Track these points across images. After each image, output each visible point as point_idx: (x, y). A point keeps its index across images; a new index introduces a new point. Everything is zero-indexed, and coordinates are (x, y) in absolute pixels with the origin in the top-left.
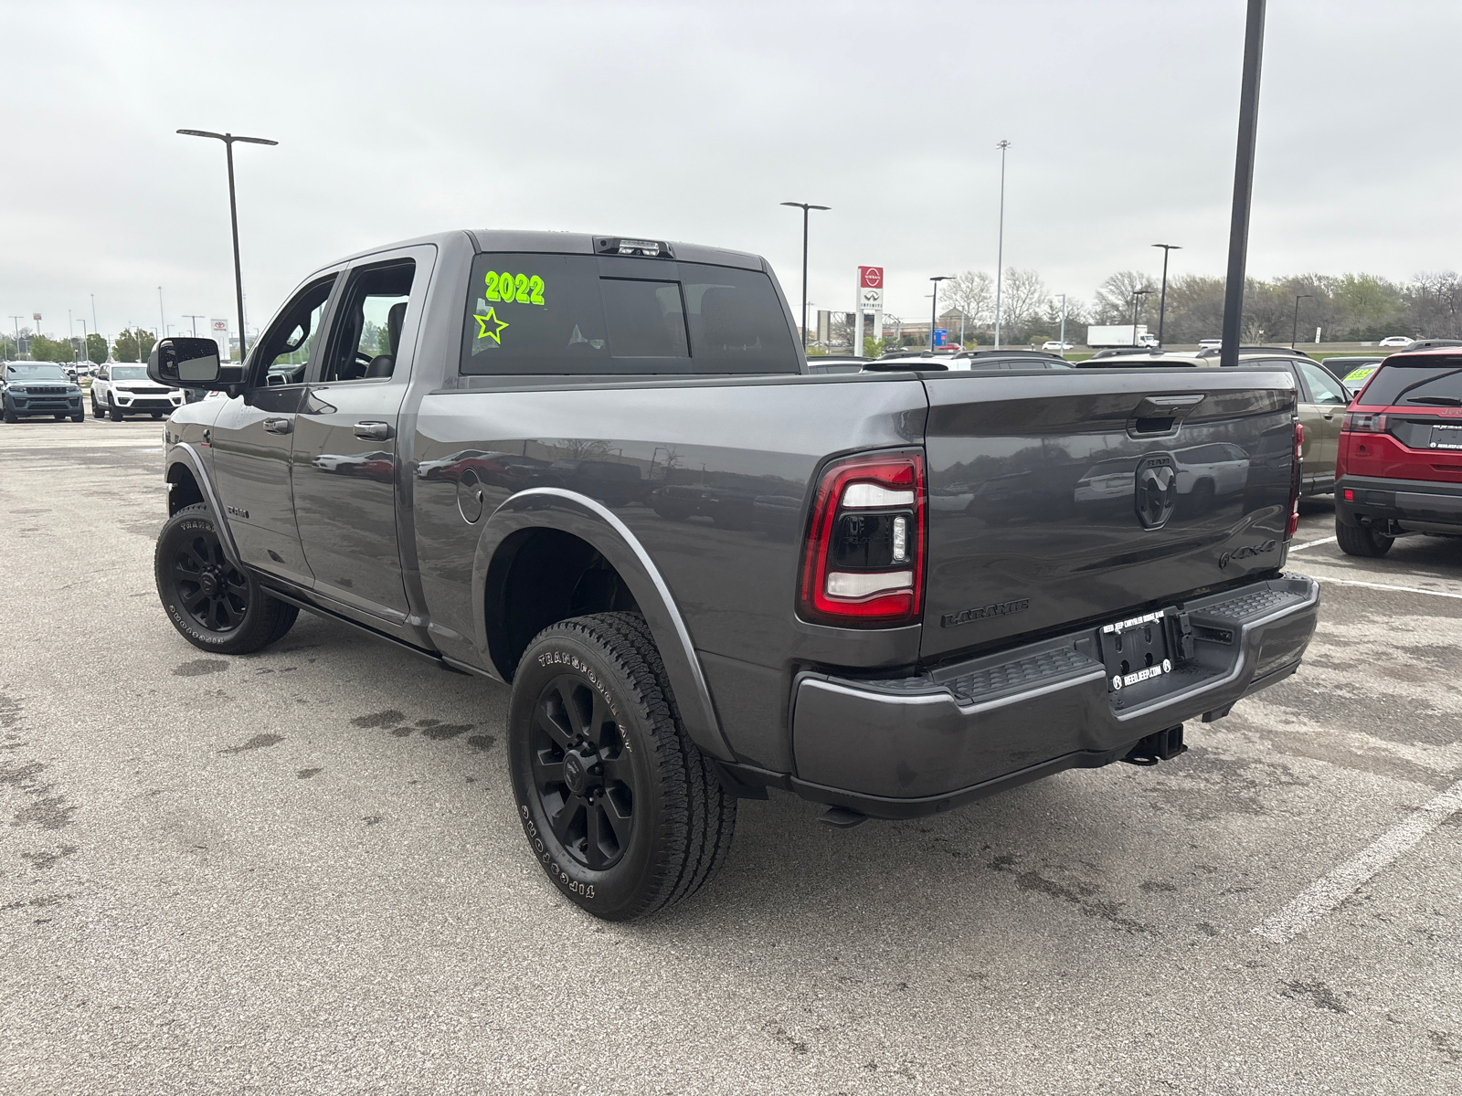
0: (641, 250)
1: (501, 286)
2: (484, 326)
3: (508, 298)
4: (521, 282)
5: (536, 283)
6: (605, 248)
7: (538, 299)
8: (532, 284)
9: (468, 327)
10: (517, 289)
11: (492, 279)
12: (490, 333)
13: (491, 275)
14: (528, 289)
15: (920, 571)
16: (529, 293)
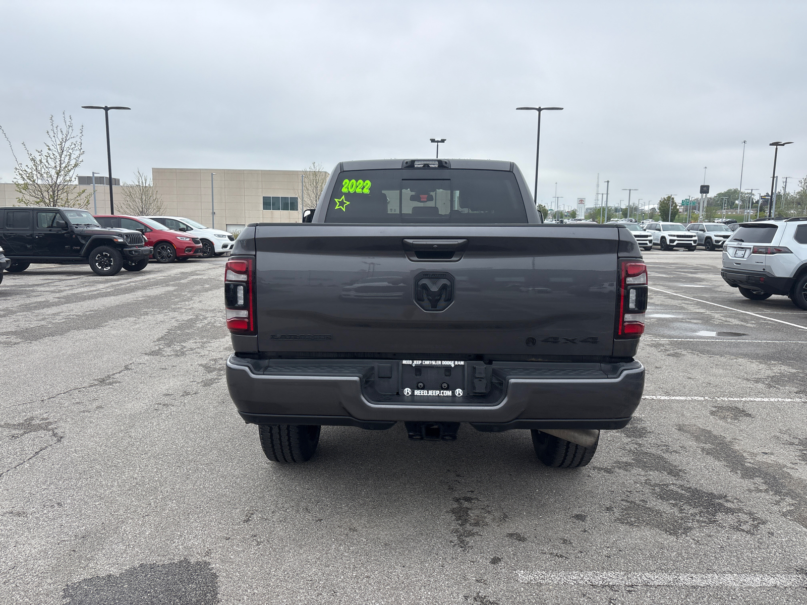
0: (427, 164)
1: (348, 186)
2: (338, 204)
3: (352, 191)
4: (360, 183)
5: (367, 184)
6: (407, 165)
7: (366, 191)
8: (365, 184)
9: (332, 203)
10: (357, 187)
11: (346, 183)
12: (341, 207)
13: (346, 181)
14: (363, 187)
15: (252, 310)
16: (363, 189)
